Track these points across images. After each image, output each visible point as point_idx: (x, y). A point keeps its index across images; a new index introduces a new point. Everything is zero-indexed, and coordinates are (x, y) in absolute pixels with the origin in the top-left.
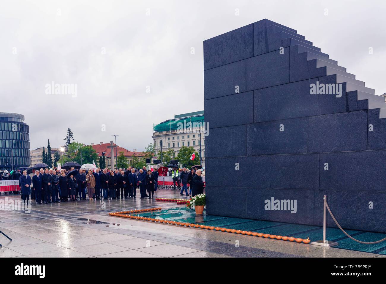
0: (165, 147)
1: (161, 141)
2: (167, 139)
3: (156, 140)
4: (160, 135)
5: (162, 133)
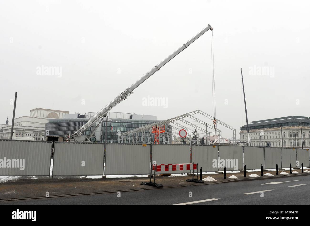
2: (246, 135)
3: (241, 135)
4: (243, 132)
5: (244, 131)
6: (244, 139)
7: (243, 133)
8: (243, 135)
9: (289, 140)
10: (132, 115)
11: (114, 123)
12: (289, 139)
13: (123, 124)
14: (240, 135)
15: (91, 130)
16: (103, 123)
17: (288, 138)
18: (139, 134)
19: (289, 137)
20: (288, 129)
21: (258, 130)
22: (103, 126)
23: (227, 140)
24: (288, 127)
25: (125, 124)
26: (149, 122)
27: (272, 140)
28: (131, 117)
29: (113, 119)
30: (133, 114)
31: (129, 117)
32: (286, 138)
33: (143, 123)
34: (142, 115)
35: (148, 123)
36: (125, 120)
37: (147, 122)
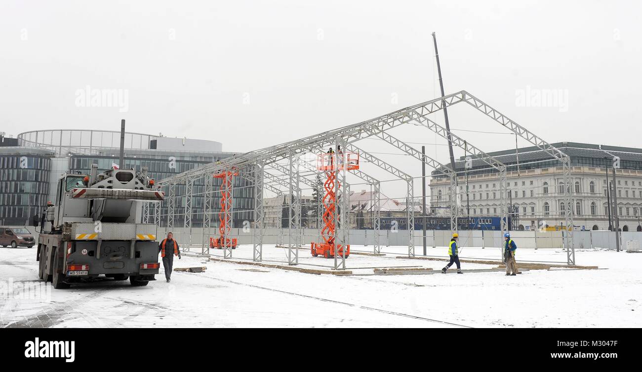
0: (445, 200)
1: (440, 191)
2: (447, 189)
3: (433, 190)
4: (438, 182)
5: (441, 180)
6: (442, 201)
7: (437, 185)
8: (438, 189)
9: (557, 201)
10: (155, 139)
11: (106, 160)
12: (557, 199)
13: (133, 162)
14: (431, 189)
15: (39, 180)
16: (73, 161)
17: (555, 197)
18: (177, 189)
19: (556, 195)
20: (554, 175)
21: (478, 177)
22: (73, 169)
23: (397, 204)
24: (555, 168)
25: (138, 162)
26: (201, 157)
27: (520, 202)
28: (153, 144)
29: (103, 149)
30: (159, 135)
31: (145, 146)
32: (550, 195)
33: (186, 159)
34: (183, 139)
35: (198, 160)
36: (136, 151)
37: (196, 157)
